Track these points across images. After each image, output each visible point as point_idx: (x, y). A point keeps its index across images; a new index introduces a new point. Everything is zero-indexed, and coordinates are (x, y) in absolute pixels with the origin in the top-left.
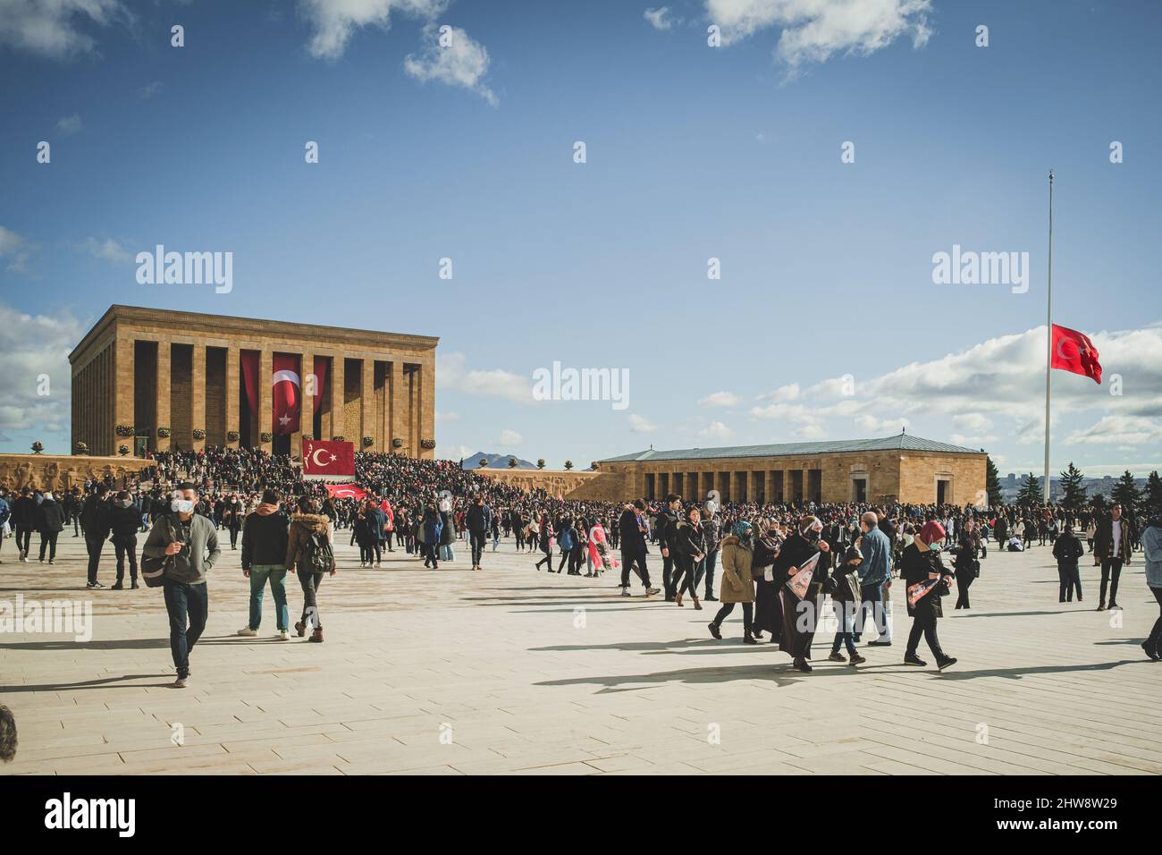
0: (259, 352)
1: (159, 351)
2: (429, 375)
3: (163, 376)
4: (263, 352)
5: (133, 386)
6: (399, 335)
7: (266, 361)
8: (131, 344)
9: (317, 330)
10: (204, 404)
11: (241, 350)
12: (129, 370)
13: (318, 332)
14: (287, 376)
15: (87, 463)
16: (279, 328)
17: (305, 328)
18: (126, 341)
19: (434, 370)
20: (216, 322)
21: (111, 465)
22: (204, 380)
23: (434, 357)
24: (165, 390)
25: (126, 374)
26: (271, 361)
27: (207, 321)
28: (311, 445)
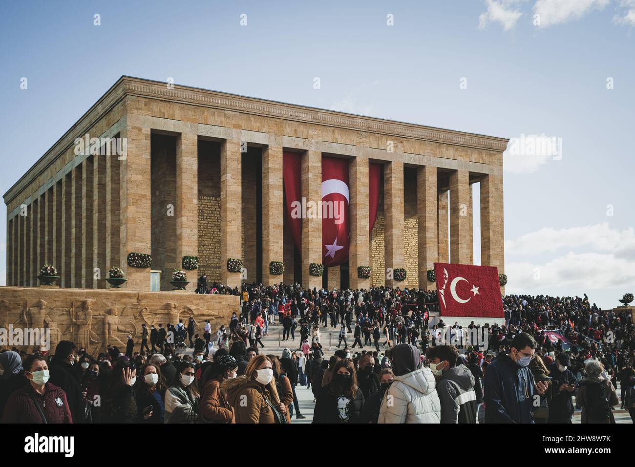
0: (305, 152)
1: (183, 147)
2: (497, 189)
3: (189, 183)
4: (310, 153)
5: (149, 194)
6: (466, 134)
7: (314, 163)
8: (146, 135)
9: (372, 123)
10: (240, 223)
11: (284, 148)
12: (142, 172)
13: (374, 125)
14: (337, 186)
15: (135, 301)
16: (330, 119)
17: (360, 121)
18: (140, 130)
19: (501, 182)
20: (255, 107)
21: (172, 303)
22: (240, 189)
23: (501, 164)
24: (191, 202)
25: (139, 177)
26: (320, 164)
27: (244, 105)
28: (446, 272)
